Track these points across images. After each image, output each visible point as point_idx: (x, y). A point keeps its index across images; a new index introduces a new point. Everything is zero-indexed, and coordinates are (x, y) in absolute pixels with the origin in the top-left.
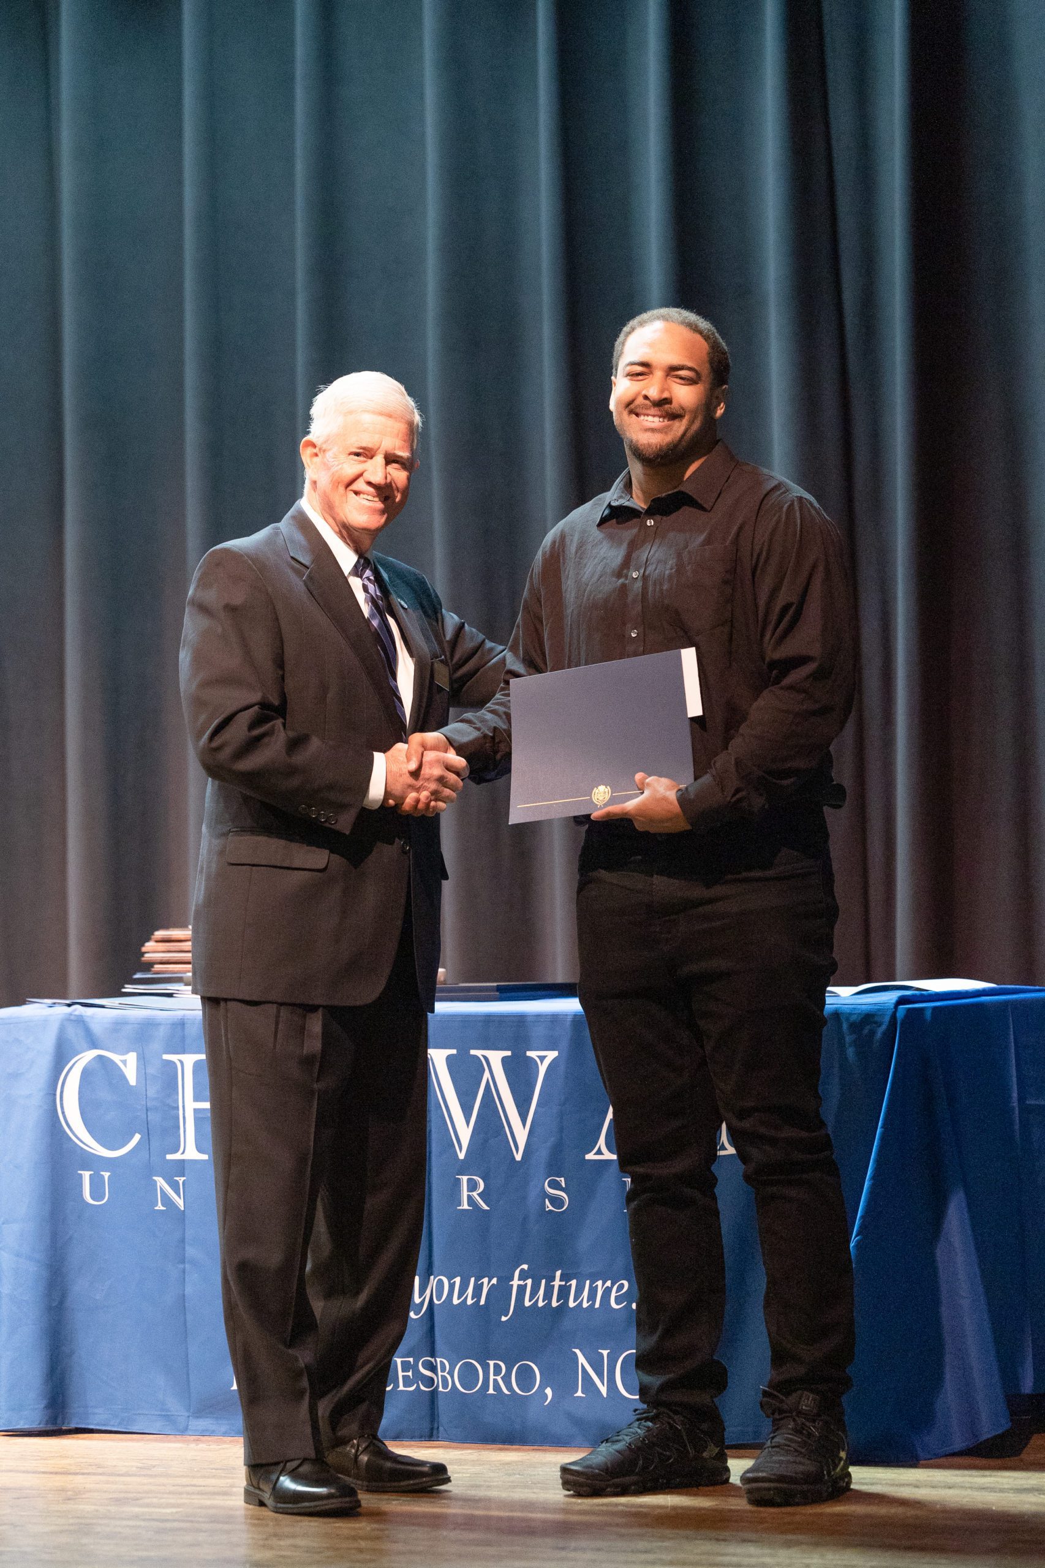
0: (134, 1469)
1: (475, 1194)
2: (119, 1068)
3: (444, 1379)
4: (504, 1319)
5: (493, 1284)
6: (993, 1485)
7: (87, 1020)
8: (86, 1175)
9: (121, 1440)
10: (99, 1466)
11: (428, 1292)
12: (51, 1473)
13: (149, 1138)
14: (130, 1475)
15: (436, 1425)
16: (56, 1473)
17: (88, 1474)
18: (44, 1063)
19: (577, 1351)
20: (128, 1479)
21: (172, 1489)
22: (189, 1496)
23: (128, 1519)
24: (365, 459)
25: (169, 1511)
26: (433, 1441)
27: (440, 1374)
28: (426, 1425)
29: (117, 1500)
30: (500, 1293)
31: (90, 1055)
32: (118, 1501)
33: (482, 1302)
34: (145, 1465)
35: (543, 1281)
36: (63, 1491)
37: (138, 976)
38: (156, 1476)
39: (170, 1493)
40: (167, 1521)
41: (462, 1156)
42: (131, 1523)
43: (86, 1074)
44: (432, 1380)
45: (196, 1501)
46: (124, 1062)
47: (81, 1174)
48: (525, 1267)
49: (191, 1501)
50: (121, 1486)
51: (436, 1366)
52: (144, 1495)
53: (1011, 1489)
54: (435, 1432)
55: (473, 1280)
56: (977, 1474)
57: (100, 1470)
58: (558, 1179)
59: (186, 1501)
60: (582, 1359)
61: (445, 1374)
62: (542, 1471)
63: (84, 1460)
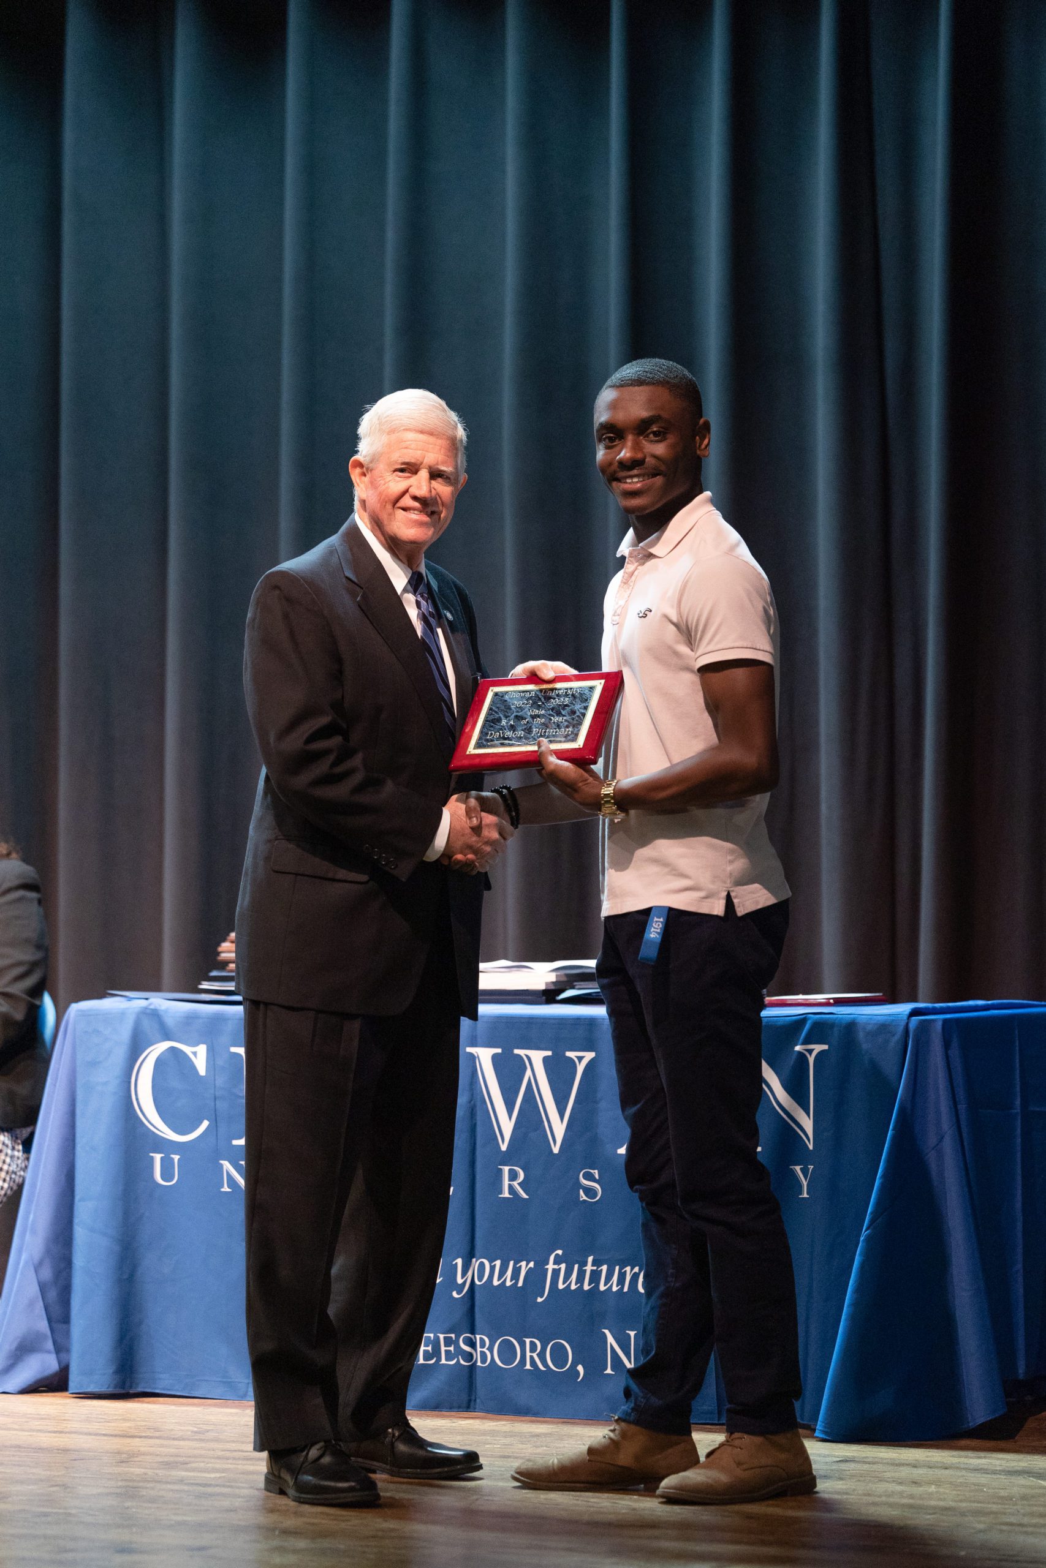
0: (190, 1433)
1: (515, 1184)
2: (190, 1060)
3: (483, 1354)
4: (540, 1300)
5: (531, 1268)
6: (986, 1467)
7: (161, 1013)
8: (158, 1157)
9: (183, 1404)
10: (156, 1430)
11: (470, 1274)
12: (112, 1435)
13: (216, 1125)
14: (183, 1439)
15: (473, 1398)
16: (116, 1436)
17: (145, 1437)
18: (120, 1054)
19: (607, 1332)
20: (182, 1443)
21: (220, 1453)
22: (234, 1462)
23: (174, 1483)
24: (409, 475)
25: (213, 1475)
26: (470, 1412)
27: (479, 1349)
28: (464, 1397)
29: (167, 1463)
30: (536, 1277)
31: (163, 1046)
32: (168, 1465)
33: (520, 1284)
34: (201, 1430)
35: (576, 1266)
36: (118, 1453)
37: (214, 973)
38: (208, 1441)
39: (219, 1458)
40: (210, 1485)
41: (504, 1147)
42: (176, 1487)
43: (159, 1063)
44: (471, 1355)
45: (240, 1467)
46: (195, 1054)
47: (152, 1157)
48: (560, 1252)
49: (236, 1466)
50: (173, 1450)
51: (476, 1343)
52: (193, 1459)
53: (1003, 1471)
54: (472, 1404)
55: (512, 1263)
56: (972, 1455)
57: (157, 1434)
58: (592, 1171)
59: (230, 1466)
60: (610, 1339)
61: (485, 1350)
62: (567, 1443)
63: (144, 1423)
